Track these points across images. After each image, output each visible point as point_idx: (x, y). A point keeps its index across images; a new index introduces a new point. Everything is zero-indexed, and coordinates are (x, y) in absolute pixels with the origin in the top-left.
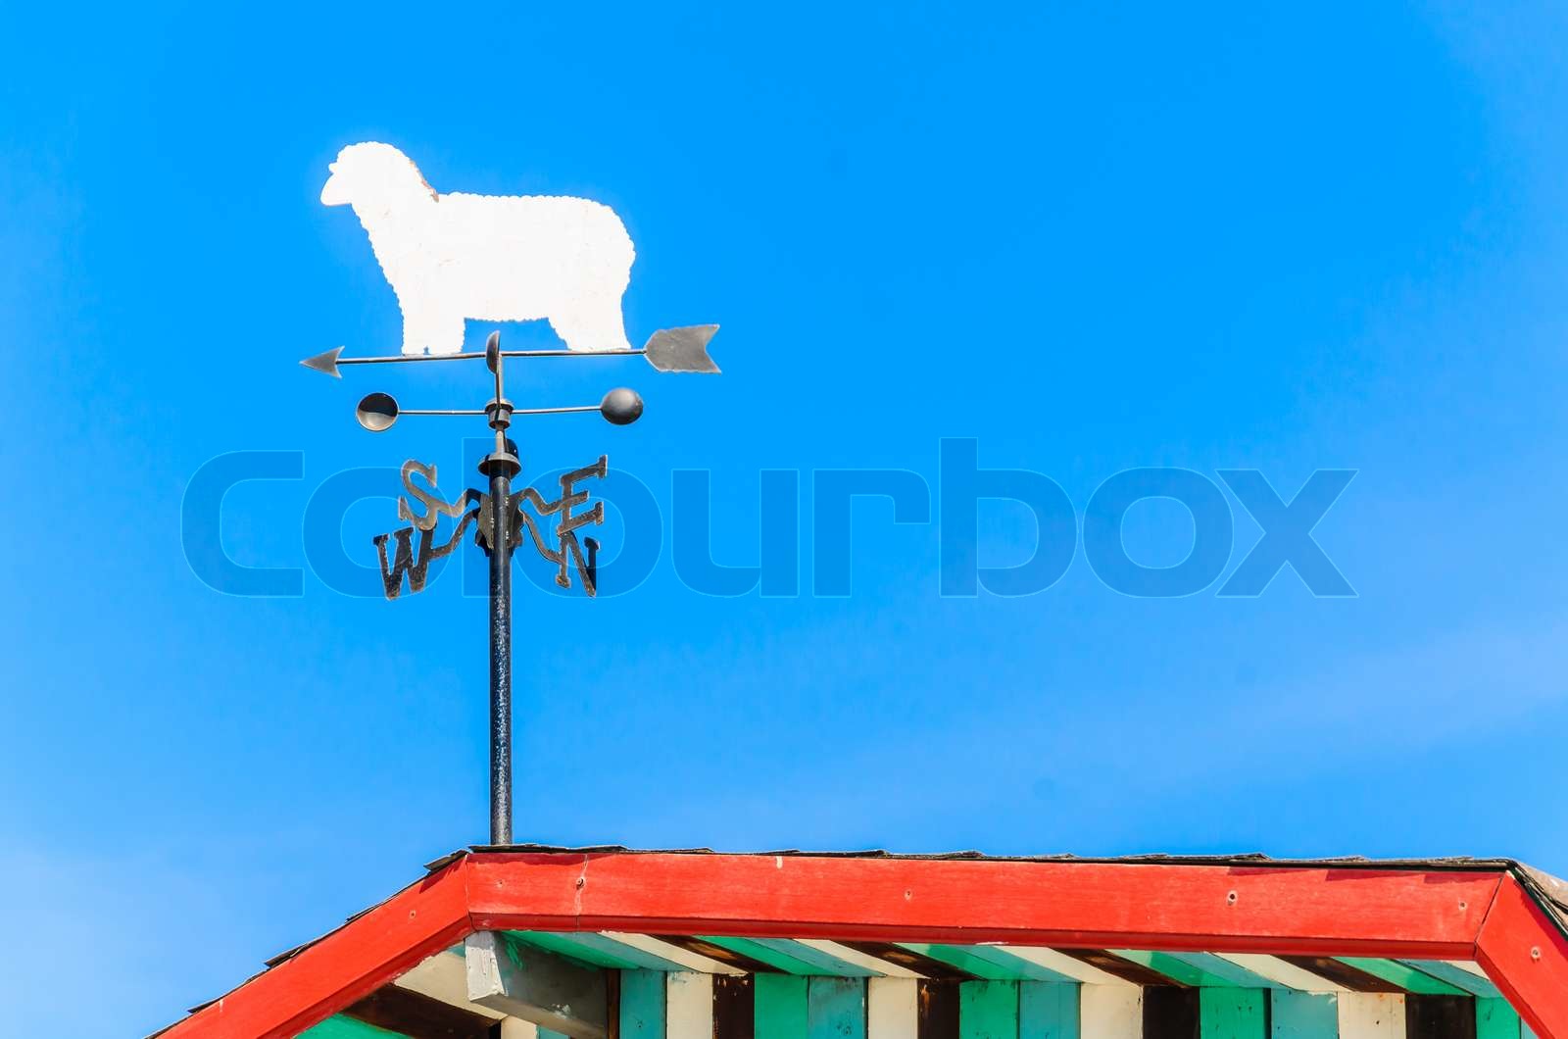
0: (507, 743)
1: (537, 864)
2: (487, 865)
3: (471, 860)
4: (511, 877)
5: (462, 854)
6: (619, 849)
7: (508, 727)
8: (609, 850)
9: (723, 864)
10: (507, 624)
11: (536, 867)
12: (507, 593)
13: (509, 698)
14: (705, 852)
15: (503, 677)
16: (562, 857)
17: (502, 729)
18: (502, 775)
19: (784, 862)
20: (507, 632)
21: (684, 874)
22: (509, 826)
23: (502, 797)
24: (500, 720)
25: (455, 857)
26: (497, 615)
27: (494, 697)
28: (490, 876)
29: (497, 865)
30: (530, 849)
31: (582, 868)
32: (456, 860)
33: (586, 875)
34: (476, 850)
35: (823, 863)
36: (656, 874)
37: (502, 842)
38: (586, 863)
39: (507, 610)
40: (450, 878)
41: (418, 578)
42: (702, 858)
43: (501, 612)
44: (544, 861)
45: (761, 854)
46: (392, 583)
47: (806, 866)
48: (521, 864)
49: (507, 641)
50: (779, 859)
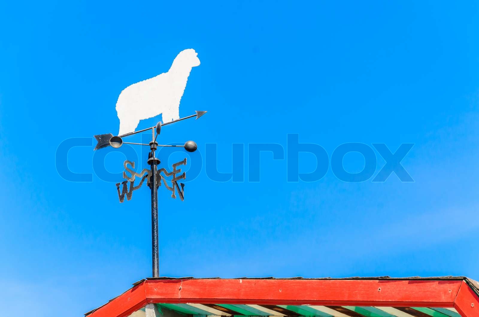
0: (157, 246)
1: (167, 283)
2: (151, 284)
3: (147, 282)
4: (159, 287)
5: (144, 280)
6: (192, 278)
7: (157, 241)
8: (189, 278)
9: (224, 282)
10: (157, 210)
11: (166, 284)
12: (157, 200)
13: (158, 232)
14: (218, 278)
15: (156, 226)
16: (175, 281)
17: (156, 242)
18: (156, 256)
19: (242, 281)
20: (157, 212)
21: (211, 285)
22: (158, 272)
23: (156, 263)
24: (155, 239)
25: (142, 281)
26: (154, 207)
27: (153, 232)
28: (153, 287)
29: (154, 283)
30: (165, 278)
31: (180, 284)
32: (142, 282)
33: (182, 286)
34: (148, 279)
35: (254, 281)
36: (204, 285)
37: (156, 276)
38: (182, 282)
39: (157, 205)
40: (140, 287)
41: (129, 195)
42: (217, 281)
43: (155, 206)
44: (169, 282)
45: (235, 279)
46: (122, 198)
47: (249, 282)
48: (162, 283)
49: (157, 215)
50: (241, 280)
